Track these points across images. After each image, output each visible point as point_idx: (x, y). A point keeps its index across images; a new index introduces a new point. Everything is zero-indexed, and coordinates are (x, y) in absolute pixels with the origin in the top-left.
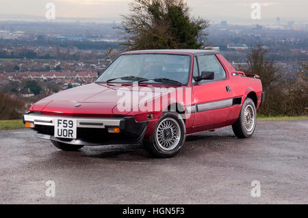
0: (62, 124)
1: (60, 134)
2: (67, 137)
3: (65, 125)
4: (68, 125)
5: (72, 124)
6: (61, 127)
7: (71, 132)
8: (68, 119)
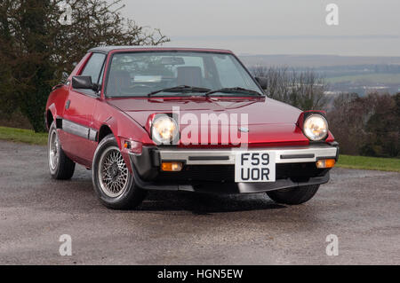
0: (250, 161)
1: (245, 176)
2: (260, 180)
3: (256, 162)
4: (261, 161)
5: (268, 159)
6: (248, 164)
7: (265, 172)
8: (261, 152)
